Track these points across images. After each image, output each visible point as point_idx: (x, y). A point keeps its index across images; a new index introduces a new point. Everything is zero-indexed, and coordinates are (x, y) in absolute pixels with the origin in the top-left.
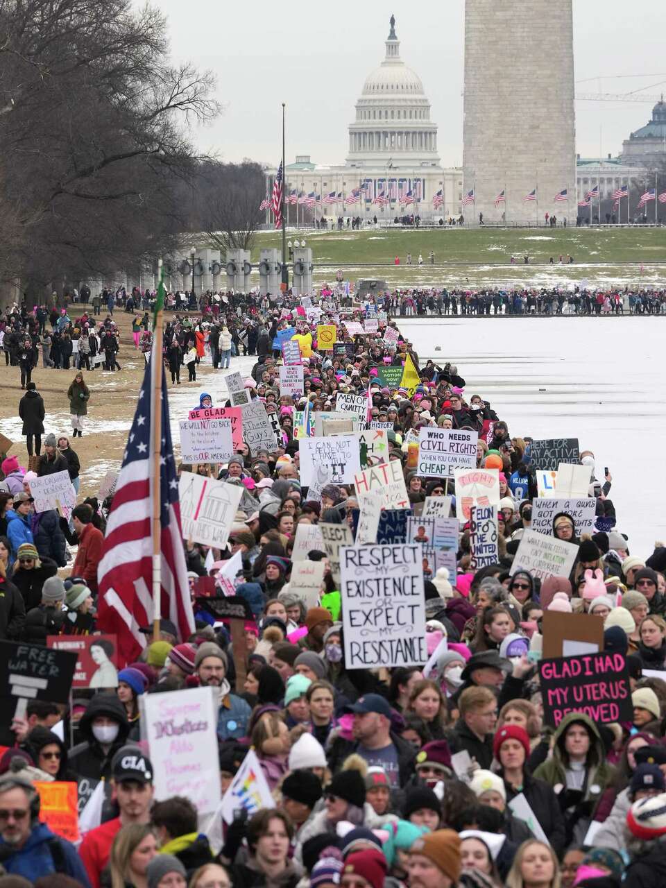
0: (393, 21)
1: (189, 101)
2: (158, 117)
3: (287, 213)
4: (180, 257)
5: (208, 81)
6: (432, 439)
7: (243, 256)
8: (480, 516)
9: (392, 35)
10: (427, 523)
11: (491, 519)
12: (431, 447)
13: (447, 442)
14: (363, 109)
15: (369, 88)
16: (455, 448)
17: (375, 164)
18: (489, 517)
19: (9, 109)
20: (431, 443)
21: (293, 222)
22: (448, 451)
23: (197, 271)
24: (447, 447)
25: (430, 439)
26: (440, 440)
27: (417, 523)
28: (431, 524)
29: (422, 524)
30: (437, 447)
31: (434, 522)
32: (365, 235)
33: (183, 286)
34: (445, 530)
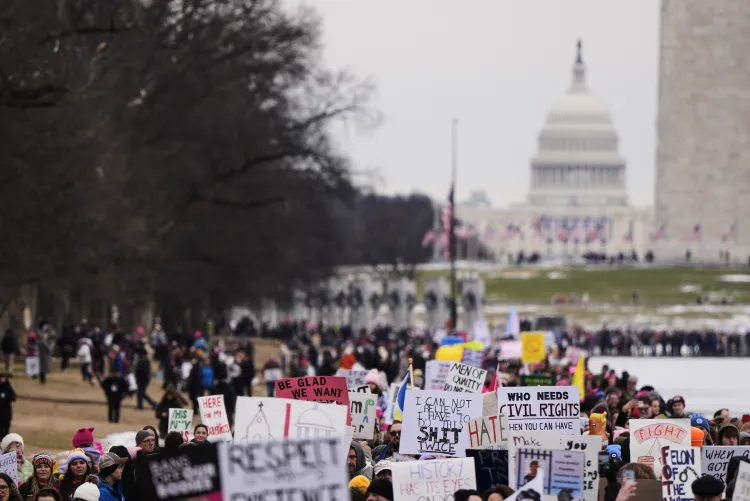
0: (579, 45)
1: (349, 108)
2: (312, 126)
3: (458, 248)
4: (337, 286)
5: (369, 87)
6: (515, 402)
7: (407, 287)
8: (675, 460)
9: (579, 60)
10: (542, 457)
11: (690, 465)
12: (514, 412)
13: (535, 403)
14: (546, 141)
15: (553, 118)
16: (548, 411)
17: (558, 200)
18: (687, 462)
19: (138, 101)
20: (513, 408)
21: (465, 256)
22: (538, 416)
23: (355, 301)
24: (536, 410)
25: (511, 402)
26: (524, 402)
27: (529, 456)
28: (548, 458)
29: (535, 458)
30: (522, 412)
31: (551, 455)
32: (544, 273)
33: (339, 317)
34: (565, 466)
